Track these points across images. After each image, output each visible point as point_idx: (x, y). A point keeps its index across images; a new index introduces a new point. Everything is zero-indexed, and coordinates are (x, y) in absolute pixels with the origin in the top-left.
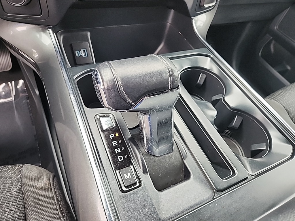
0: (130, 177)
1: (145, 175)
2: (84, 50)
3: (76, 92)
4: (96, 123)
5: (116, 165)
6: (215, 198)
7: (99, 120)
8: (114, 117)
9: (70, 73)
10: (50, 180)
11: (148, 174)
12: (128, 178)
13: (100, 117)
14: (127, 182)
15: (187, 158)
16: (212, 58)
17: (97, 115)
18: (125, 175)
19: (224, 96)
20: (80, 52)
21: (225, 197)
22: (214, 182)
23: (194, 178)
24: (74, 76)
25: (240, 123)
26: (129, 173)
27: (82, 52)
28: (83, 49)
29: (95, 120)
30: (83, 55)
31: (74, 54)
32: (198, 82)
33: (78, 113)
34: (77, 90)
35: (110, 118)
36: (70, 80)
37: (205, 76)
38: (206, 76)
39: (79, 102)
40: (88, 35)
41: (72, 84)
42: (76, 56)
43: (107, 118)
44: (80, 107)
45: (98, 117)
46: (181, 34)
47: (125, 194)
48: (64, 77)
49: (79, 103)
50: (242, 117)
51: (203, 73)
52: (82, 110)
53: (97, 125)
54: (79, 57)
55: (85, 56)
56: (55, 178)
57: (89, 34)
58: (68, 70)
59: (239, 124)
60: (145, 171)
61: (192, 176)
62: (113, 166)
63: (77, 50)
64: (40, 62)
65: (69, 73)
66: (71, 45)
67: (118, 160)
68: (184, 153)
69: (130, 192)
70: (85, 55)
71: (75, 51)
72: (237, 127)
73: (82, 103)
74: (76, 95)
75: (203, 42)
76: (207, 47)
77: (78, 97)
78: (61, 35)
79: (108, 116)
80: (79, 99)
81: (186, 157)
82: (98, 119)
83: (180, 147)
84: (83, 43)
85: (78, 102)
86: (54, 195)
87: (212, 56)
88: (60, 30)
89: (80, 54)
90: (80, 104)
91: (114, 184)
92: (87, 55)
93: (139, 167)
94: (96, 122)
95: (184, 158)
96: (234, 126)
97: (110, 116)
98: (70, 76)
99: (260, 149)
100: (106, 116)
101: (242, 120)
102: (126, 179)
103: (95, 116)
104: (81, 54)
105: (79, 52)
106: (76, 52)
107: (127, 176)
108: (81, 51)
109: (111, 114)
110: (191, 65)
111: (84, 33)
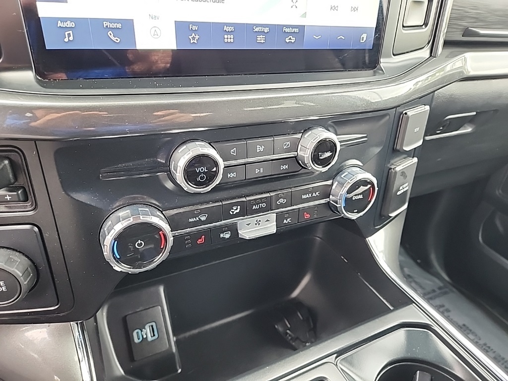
2: (151, 324)
20: (142, 331)
27: (147, 331)
28: (148, 323)
37: (427, 377)
38: (432, 377)
54: (140, 343)
55: (154, 338)
63: (136, 328)
66: (124, 320)
70: (154, 335)
71: (133, 330)
89: (143, 336)
92: (156, 335)
104: (145, 336)
105: (140, 331)
106: (135, 333)
108: (144, 328)
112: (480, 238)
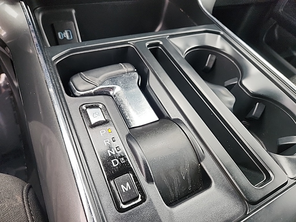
0: (130, 189)
1: (150, 185)
2: (68, 31)
3: (54, 77)
4: (82, 116)
5: (110, 173)
6: (248, 213)
7: (85, 112)
8: (105, 107)
9: (48, 53)
10: (22, 193)
11: (153, 183)
12: (127, 190)
13: (87, 108)
14: (125, 196)
15: (204, 160)
16: (222, 36)
17: (82, 105)
18: (122, 186)
19: (241, 79)
21: (263, 211)
22: (245, 191)
23: (216, 186)
24: (53, 57)
25: (262, 112)
26: (128, 184)
27: (66, 34)
28: (66, 30)
29: (81, 112)
30: (68, 38)
31: (56, 37)
32: (206, 65)
33: (56, 103)
34: (56, 75)
35: (100, 109)
36: (47, 61)
37: (214, 58)
38: (216, 58)
39: (59, 89)
40: (72, 13)
41: (50, 67)
42: (59, 38)
43: (95, 109)
44: (59, 95)
45: (84, 107)
46: (182, 11)
47: (123, 213)
48: (38, 57)
49: (58, 91)
50: (264, 104)
51: (212, 54)
52: (62, 99)
53: (83, 119)
54: (63, 39)
55: (70, 39)
56: (31, 189)
57: (74, 12)
58: (44, 50)
59: (261, 114)
60: (149, 179)
61: (213, 184)
62: (105, 174)
63: (60, 32)
64: (8, 42)
65: (45, 53)
66: (52, 25)
67: (112, 165)
68: (201, 152)
69: (130, 211)
70: (70, 37)
71: (58, 32)
72: (259, 117)
73: (62, 91)
74: (54, 80)
75: (210, 17)
76: (215, 23)
77: (56, 82)
78: (39, 13)
79: (97, 107)
80: (58, 85)
81: (204, 157)
82: (83, 110)
83: (195, 144)
84: (67, 23)
85: (57, 89)
86: (28, 214)
87: (222, 33)
88: (38, 6)
89: (64, 36)
90: (60, 91)
91: (107, 200)
92: (72, 38)
93: (141, 174)
94: (81, 114)
95: (200, 159)
96: (254, 116)
97: (100, 106)
98: (47, 57)
99: (290, 143)
100: (94, 107)
101: (264, 107)
102: (124, 191)
103: (80, 107)
105: (62, 34)
106: (59, 34)
107: (126, 188)
108: (64, 32)
109: (102, 104)
110: (198, 44)
111: (68, 10)
112: (264, 39)
